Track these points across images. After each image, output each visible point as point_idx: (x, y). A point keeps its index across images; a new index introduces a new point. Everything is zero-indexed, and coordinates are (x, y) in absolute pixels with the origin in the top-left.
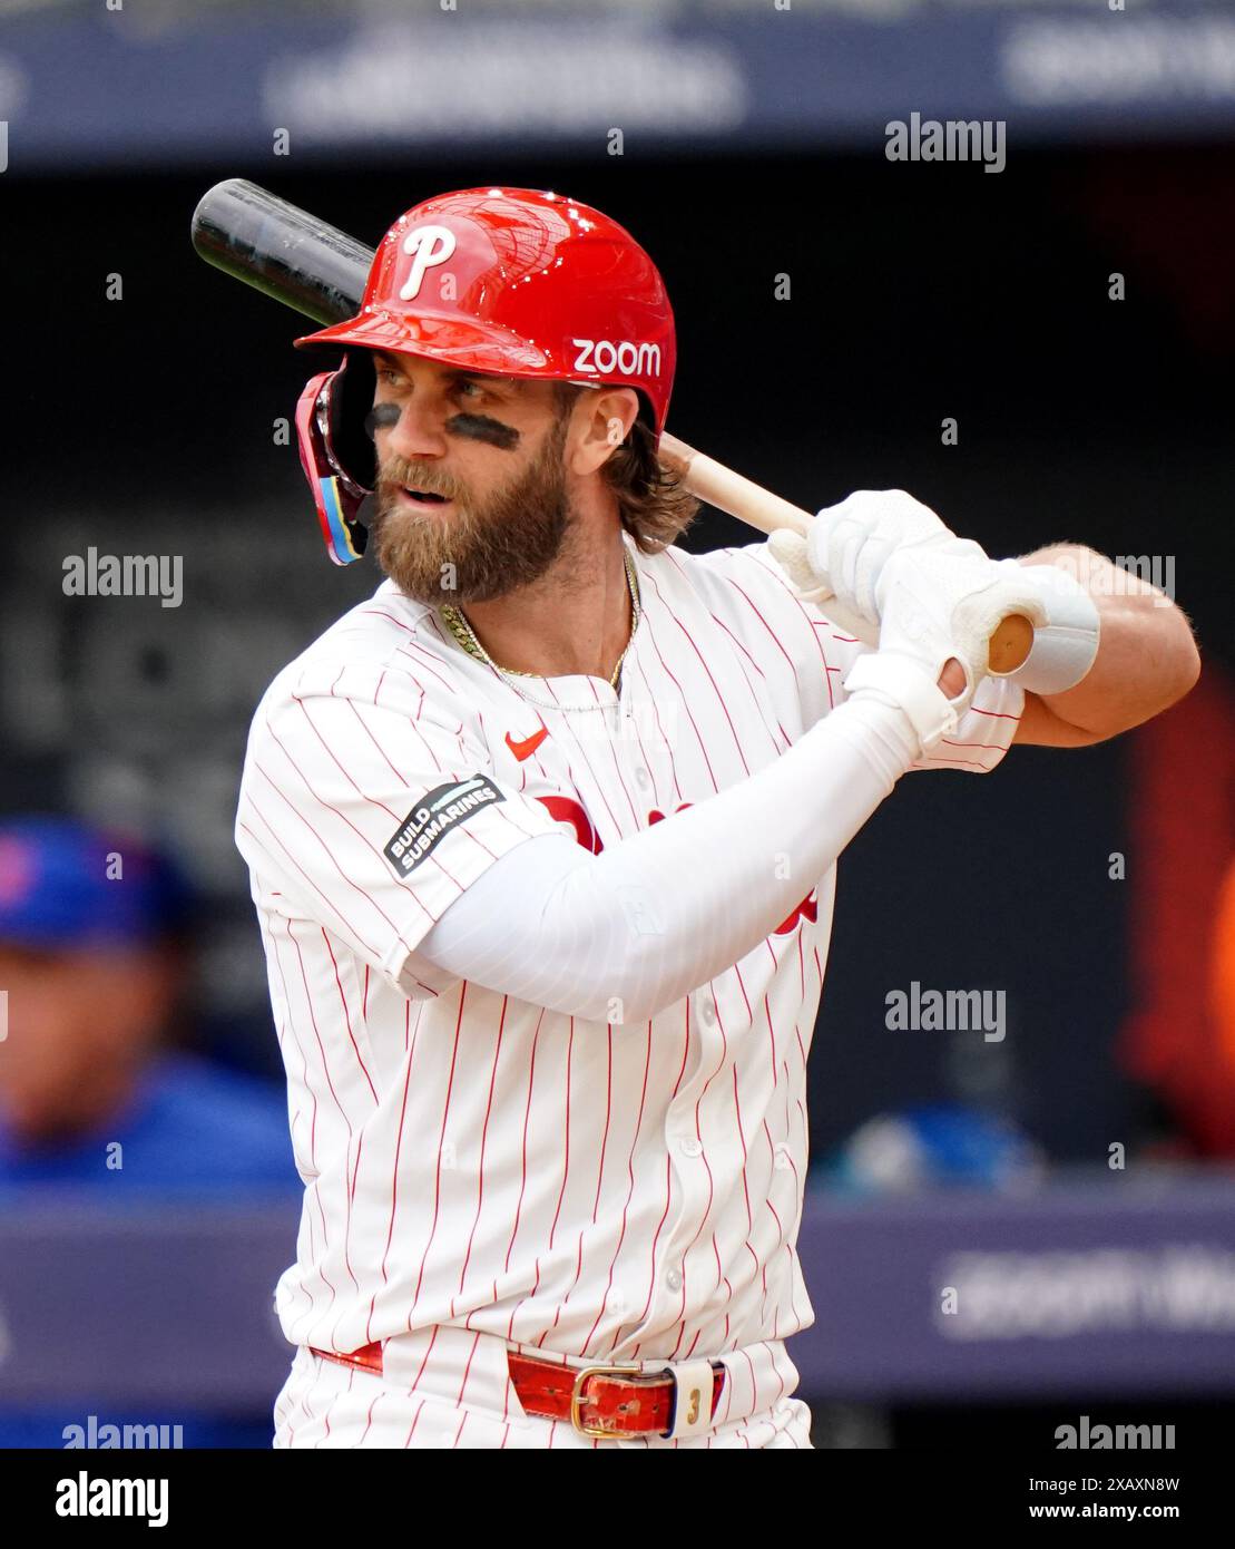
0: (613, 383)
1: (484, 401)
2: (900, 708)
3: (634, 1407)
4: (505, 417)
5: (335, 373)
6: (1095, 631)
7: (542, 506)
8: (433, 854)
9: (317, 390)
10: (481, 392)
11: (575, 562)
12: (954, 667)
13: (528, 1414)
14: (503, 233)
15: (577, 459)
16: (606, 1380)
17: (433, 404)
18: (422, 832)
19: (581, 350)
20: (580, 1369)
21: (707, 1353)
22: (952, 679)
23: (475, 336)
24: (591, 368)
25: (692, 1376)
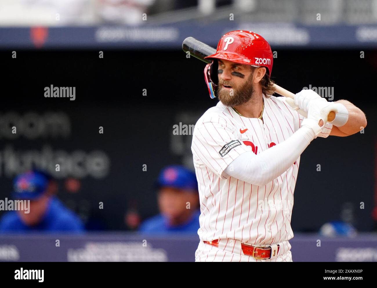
0: (262, 66)
1: (238, 69)
2: (312, 129)
3: (264, 253)
4: (242, 72)
5: (211, 64)
6: (347, 115)
7: (248, 89)
8: (228, 153)
9: (208, 67)
10: (238, 68)
11: (254, 99)
12: (321, 121)
13: (245, 255)
14: (243, 38)
15: (255, 80)
16: (259, 249)
17: (229, 70)
18: (226, 149)
19: (257, 60)
20: (254, 247)
21: (276, 243)
22: (321, 123)
23: (238, 57)
24: (258, 63)
25: (274, 247)
